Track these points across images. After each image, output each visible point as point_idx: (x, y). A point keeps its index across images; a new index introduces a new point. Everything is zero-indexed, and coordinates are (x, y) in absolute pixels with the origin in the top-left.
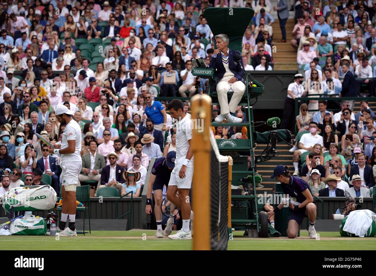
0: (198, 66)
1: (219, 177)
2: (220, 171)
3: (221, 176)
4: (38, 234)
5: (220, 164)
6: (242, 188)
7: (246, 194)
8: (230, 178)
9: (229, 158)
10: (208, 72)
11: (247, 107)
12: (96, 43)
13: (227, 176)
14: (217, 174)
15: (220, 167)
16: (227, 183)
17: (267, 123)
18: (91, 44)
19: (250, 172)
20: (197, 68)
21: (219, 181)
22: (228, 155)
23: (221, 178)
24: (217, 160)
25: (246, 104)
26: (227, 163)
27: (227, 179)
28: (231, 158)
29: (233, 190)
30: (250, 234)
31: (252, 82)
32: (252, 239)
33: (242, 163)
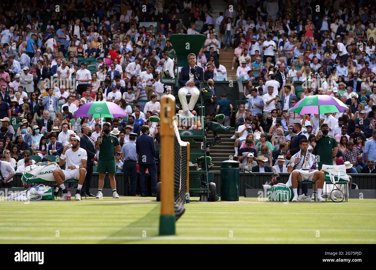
0: (165, 77)
1: (180, 156)
2: (181, 152)
3: (182, 156)
4: (47, 199)
5: (181, 147)
6: (197, 166)
7: (200, 170)
8: (188, 158)
9: (188, 144)
10: (172, 81)
11: (201, 107)
12: (91, 61)
13: (186, 157)
14: (178, 154)
15: (181, 149)
16: (186, 161)
17: (215, 118)
18: (87, 61)
19: (203, 154)
20: (164, 78)
21: (180, 160)
22: (186, 141)
23: (182, 157)
24: (179, 144)
25: (200, 104)
26: (186, 147)
27: (186, 159)
28: (189, 143)
29: (190, 167)
30: (202, 199)
31: (204, 89)
32: (204, 202)
33: (197, 147)
